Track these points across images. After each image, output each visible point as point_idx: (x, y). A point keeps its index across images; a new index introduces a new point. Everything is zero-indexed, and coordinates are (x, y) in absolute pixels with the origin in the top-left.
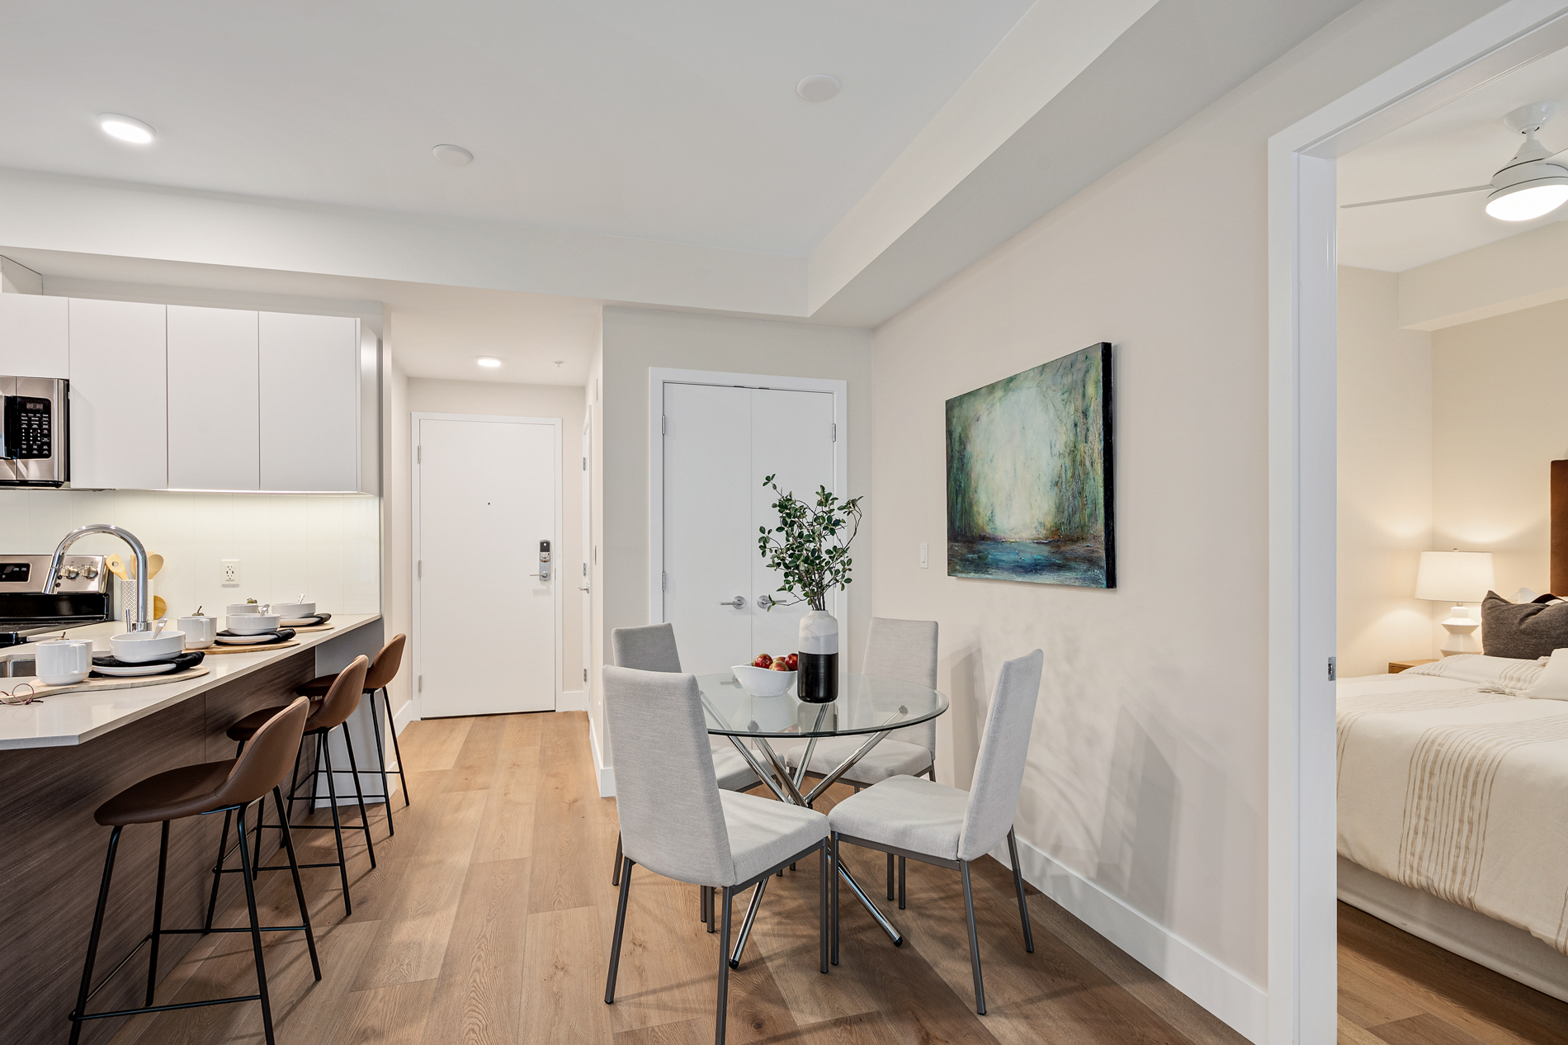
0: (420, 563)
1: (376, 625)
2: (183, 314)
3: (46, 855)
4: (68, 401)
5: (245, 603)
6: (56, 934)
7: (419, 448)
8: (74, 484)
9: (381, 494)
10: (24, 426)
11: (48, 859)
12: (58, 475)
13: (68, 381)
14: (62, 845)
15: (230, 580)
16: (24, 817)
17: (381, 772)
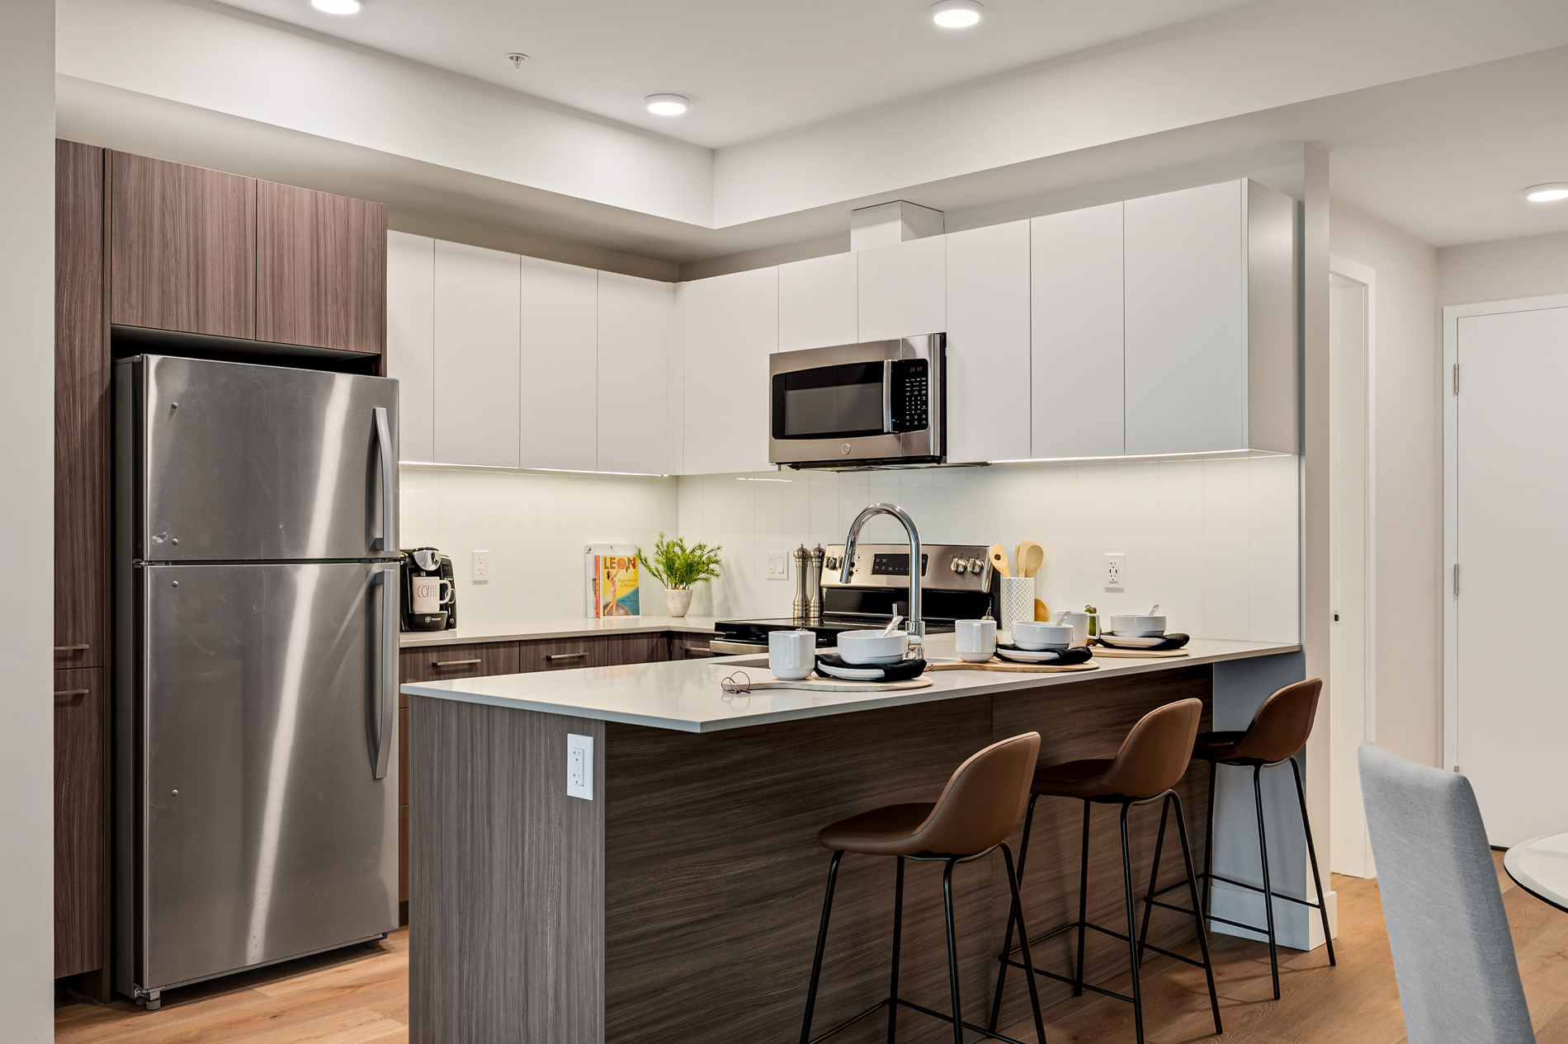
0: (1456, 569)
1: (1292, 657)
2: (1046, 224)
3: (762, 862)
4: (945, 357)
5: (1082, 611)
6: (774, 953)
7: (1456, 369)
8: (951, 458)
9: (1301, 451)
10: (908, 394)
11: (764, 868)
12: (934, 450)
13: (944, 334)
14: (782, 858)
15: (1113, 582)
16: (736, 814)
17: (1264, 891)
